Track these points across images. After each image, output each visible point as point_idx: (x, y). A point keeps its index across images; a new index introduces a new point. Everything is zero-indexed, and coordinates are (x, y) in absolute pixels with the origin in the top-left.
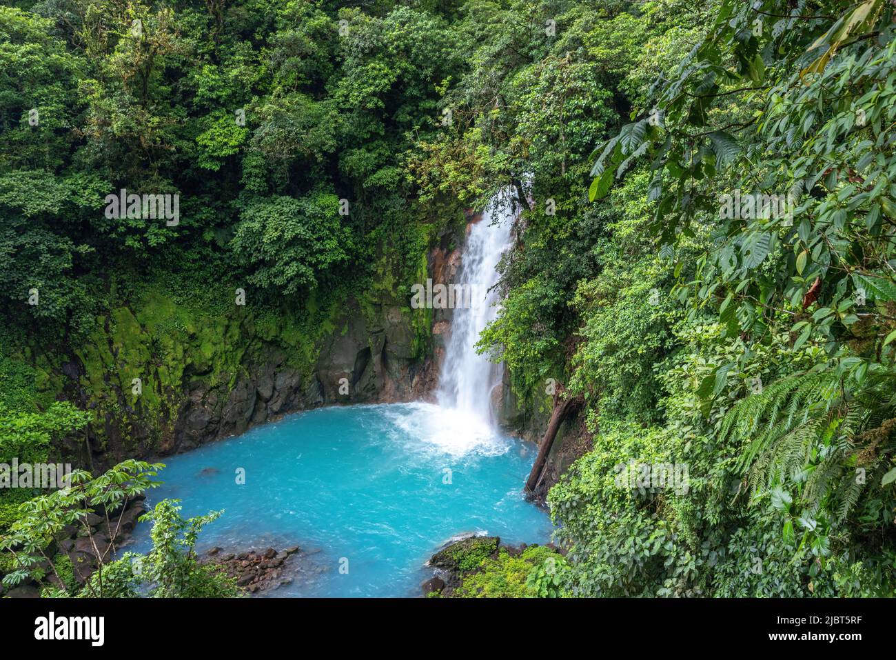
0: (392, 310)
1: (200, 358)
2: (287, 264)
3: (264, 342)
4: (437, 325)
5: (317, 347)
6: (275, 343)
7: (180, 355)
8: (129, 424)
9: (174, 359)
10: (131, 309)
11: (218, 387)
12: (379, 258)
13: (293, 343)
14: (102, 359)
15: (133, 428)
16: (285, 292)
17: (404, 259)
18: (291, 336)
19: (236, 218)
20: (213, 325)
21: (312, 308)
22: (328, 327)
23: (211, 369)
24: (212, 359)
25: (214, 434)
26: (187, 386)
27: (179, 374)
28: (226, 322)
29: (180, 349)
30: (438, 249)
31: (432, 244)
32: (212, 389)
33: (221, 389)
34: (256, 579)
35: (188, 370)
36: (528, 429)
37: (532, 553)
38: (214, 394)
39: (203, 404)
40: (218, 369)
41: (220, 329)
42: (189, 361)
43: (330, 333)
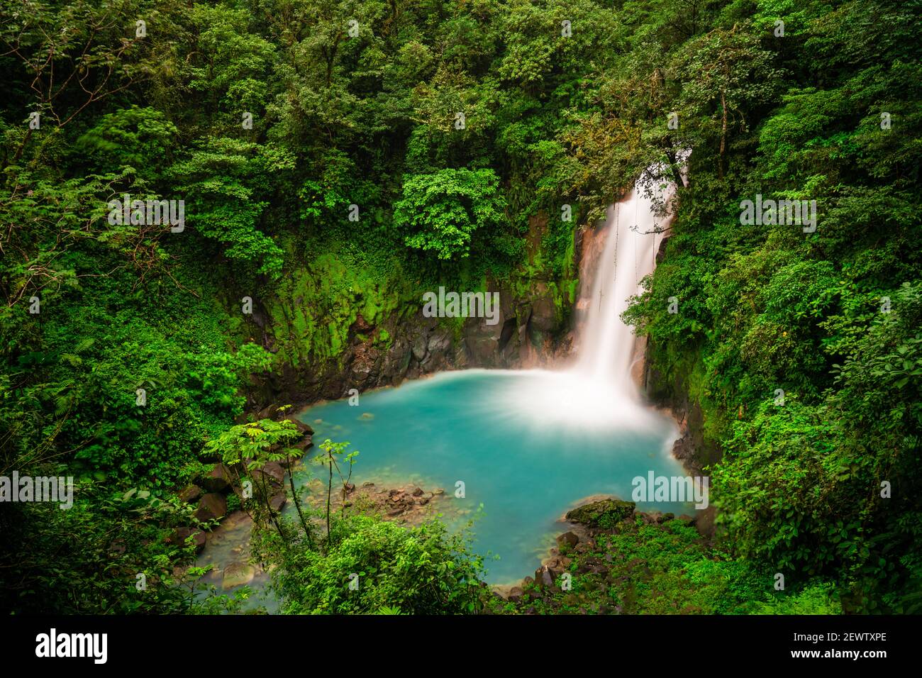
0: (538, 284)
1: (364, 317)
7: (347, 311)
9: (342, 316)
10: (308, 269)
11: (378, 344)
14: (284, 311)
20: (376, 287)
23: (373, 328)
24: (375, 319)
25: (373, 385)
26: (352, 341)
27: (346, 330)
28: (387, 285)
29: (347, 307)
31: (580, 222)
33: (381, 345)
34: (405, 513)
35: (354, 327)
38: (374, 349)
39: (365, 358)
41: (382, 292)
42: (354, 319)
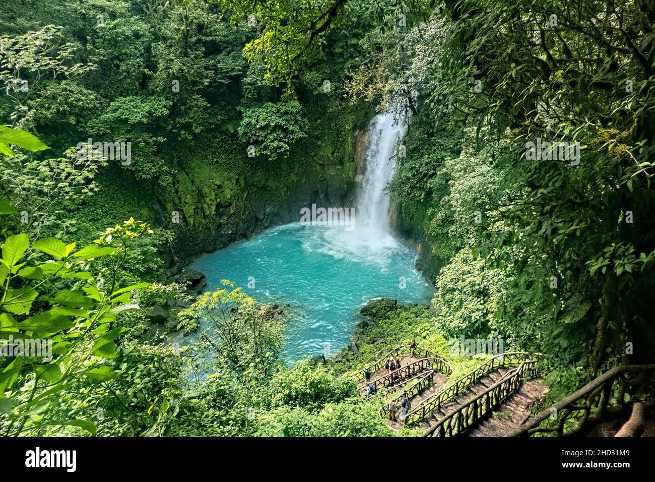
0: (330, 168)
1: (224, 198)
2: (272, 141)
3: (257, 187)
4: (357, 176)
5: (287, 190)
6: (264, 188)
7: (213, 197)
8: (191, 237)
9: (211, 200)
10: (185, 172)
11: (234, 214)
12: (323, 137)
13: (274, 188)
14: (174, 201)
15: (193, 239)
16: (270, 159)
17: (338, 137)
18: (272, 184)
19: (240, 116)
20: (230, 179)
21: (284, 167)
22: (293, 178)
23: (230, 204)
24: (231, 199)
25: (234, 240)
26: (218, 214)
27: (214, 208)
28: (237, 177)
29: (213, 194)
30: (358, 131)
31: (354, 128)
32: (231, 215)
33: (236, 215)
35: (218, 206)
36: (411, 238)
37: (415, 309)
38: (232, 218)
39: (227, 224)
40: (234, 205)
41: (234, 181)
42: (218, 200)
43: (296, 181)
